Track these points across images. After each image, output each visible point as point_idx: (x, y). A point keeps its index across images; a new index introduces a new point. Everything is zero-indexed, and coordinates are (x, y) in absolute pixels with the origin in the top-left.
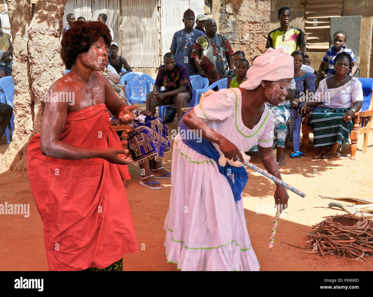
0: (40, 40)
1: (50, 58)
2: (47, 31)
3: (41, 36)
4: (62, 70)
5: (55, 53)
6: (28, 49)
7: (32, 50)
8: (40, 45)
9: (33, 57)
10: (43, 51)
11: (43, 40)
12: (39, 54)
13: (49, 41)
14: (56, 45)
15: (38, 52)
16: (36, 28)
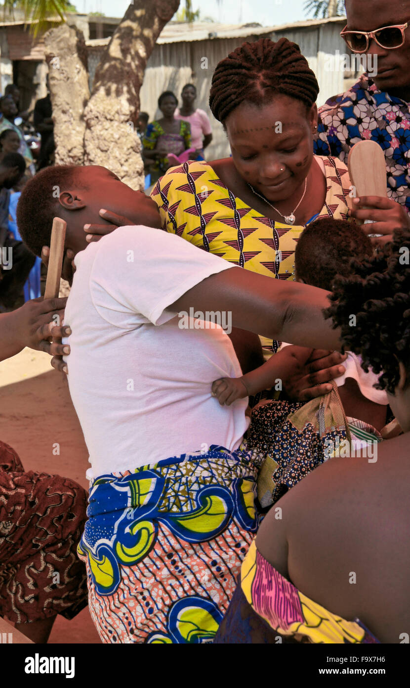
0: (107, 130)
1: (123, 161)
2: (117, 116)
3: (107, 124)
4: (140, 183)
5: (130, 153)
6: (84, 146)
7: (90, 147)
8: (105, 139)
9: (92, 159)
10: (110, 149)
11: (110, 131)
12: (103, 154)
13: (120, 132)
14: (132, 140)
15: (102, 151)
16: (99, 110)
